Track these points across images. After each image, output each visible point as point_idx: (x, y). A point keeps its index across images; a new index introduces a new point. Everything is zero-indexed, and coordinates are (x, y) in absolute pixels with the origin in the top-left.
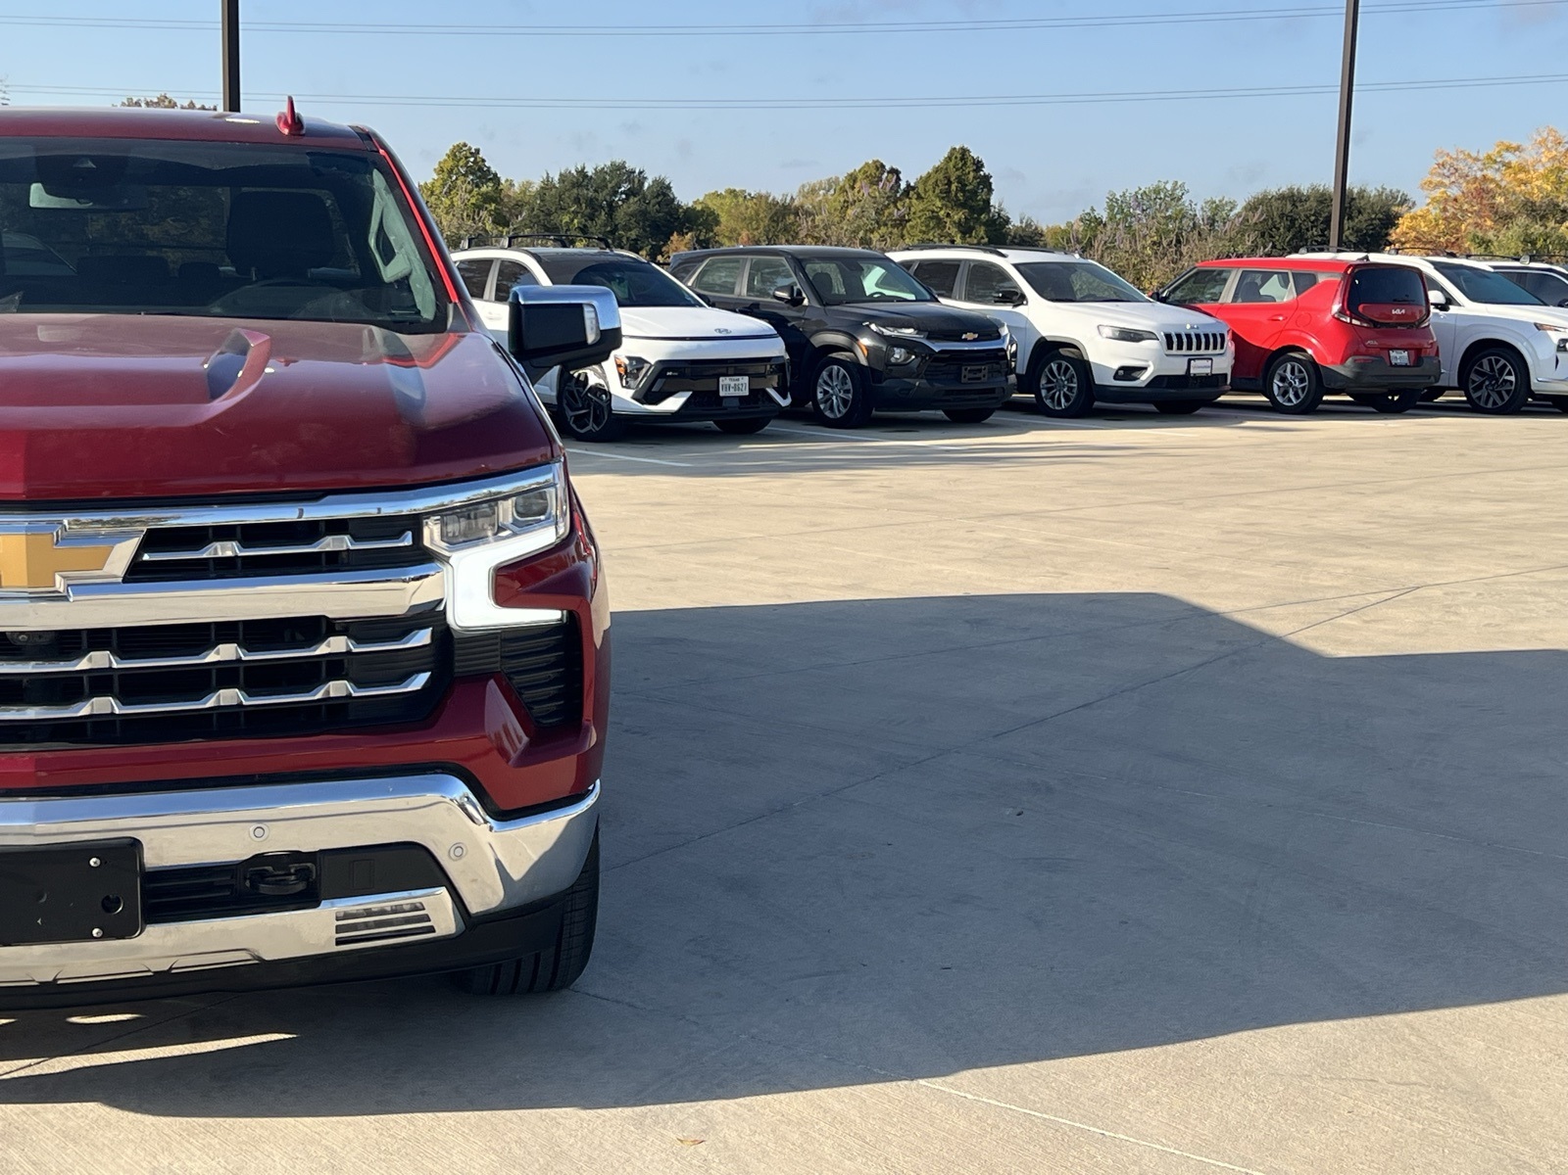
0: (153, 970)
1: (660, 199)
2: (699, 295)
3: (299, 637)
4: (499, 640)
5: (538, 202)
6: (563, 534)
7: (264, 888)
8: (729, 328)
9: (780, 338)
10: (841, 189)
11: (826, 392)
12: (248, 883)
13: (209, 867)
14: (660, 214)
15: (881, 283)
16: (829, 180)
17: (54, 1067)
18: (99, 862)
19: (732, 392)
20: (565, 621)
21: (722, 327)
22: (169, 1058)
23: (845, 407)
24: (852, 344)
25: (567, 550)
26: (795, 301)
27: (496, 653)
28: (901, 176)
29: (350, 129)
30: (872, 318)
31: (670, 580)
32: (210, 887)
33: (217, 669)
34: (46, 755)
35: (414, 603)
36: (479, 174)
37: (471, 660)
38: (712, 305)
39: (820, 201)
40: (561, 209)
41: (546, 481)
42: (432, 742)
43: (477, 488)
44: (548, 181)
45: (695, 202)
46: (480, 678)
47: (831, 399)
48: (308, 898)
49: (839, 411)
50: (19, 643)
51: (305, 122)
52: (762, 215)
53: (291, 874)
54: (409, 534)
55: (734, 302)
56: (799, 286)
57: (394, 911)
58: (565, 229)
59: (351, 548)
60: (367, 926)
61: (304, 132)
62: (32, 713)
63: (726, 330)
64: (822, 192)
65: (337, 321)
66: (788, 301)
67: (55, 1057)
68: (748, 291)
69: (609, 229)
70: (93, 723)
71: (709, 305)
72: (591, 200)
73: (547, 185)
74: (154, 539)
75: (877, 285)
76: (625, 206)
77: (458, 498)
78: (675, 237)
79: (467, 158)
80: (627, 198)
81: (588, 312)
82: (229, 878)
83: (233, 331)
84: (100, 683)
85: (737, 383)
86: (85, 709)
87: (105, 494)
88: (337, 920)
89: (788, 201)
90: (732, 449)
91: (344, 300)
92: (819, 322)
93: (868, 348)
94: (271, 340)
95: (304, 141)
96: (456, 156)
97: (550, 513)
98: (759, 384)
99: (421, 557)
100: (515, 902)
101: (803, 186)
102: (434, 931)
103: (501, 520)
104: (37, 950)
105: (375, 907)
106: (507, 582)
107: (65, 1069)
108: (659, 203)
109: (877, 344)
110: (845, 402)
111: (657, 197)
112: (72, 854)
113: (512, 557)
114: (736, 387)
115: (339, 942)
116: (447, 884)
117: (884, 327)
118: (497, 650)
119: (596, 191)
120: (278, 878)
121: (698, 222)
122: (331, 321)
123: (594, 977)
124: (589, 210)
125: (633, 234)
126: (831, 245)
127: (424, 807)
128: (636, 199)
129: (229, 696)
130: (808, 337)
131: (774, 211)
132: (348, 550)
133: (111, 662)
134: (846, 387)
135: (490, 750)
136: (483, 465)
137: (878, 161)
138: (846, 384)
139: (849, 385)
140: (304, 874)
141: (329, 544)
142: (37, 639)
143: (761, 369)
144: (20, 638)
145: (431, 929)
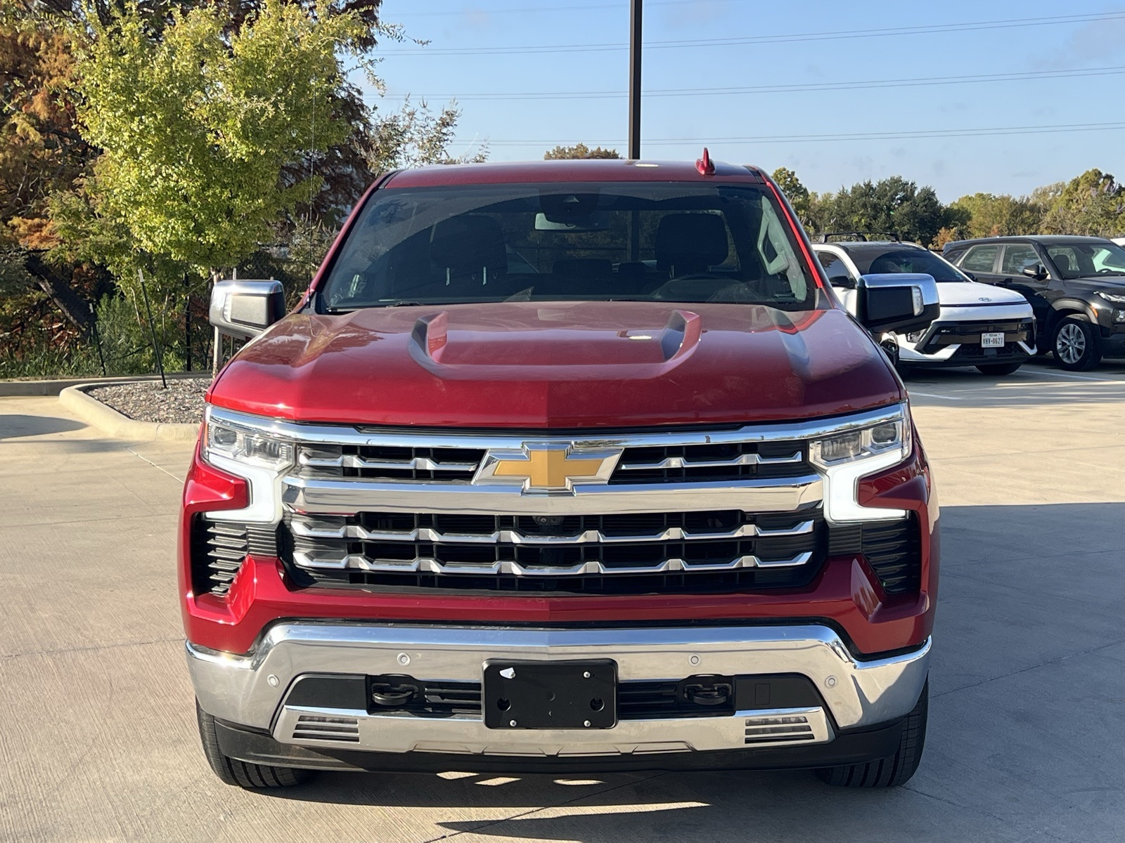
0: (622, 752)
1: (926, 202)
2: (965, 273)
3: (719, 524)
4: (860, 531)
5: (836, 208)
6: (907, 454)
7: (697, 699)
8: (990, 297)
9: (1029, 304)
10: (1066, 191)
11: (1064, 344)
12: (686, 696)
13: (659, 683)
14: (927, 214)
15: (1107, 262)
16: (1057, 185)
17: (548, 814)
18: (589, 675)
19: (992, 345)
20: (908, 518)
21: (984, 296)
22: (623, 813)
23: (1079, 355)
24: (1085, 308)
25: (910, 466)
26: (1041, 276)
27: (858, 540)
28: (1114, 180)
29: (746, 169)
30: (1102, 289)
31: (951, 485)
32: (660, 697)
33: (667, 545)
34: (555, 599)
35: (802, 502)
36: (794, 189)
37: (841, 544)
38: (975, 280)
39: (1050, 200)
40: (852, 212)
41: (893, 417)
42: (808, 602)
43: (842, 423)
44: (843, 192)
45: (952, 205)
46: (847, 558)
47: (1067, 349)
48: (727, 709)
49: (1074, 358)
50: (541, 524)
51: (715, 165)
52: (1004, 212)
53: (715, 691)
54: (800, 454)
55: (992, 277)
56: (1043, 265)
57: (784, 722)
58: (855, 226)
59: (760, 463)
60: (764, 731)
61: (714, 172)
62: (548, 571)
63: (987, 299)
64: (1051, 194)
65: (739, 303)
66: (1035, 277)
67: (549, 807)
68: (1003, 270)
69: (887, 225)
70: (586, 579)
71: (974, 281)
72: (875, 205)
73: (843, 195)
74: (630, 455)
75: (1104, 263)
76: (900, 209)
77: (829, 429)
78: (943, 230)
79: (785, 178)
80: (902, 203)
81: (915, 292)
82: (673, 691)
83: (674, 312)
84: (591, 552)
85: (995, 337)
86: (580, 570)
87: (579, 425)
88: (747, 725)
89: (1024, 201)
90: (991, 387)
91: (743, 289)
92: (1060, 292)
93: (1097, 310)
94: (700, 317)
95: (714, 178)
96: (777, 177)
97: (898, 440)
98: (1012, 339)
99: (807, 470)
100: (870, 722)
101: (1037, 190)
102: (813, 738)
103: (863, 444)
104: (548, 733)
105: (771, 718)
106: (868, 488)
107: (556, 816)
108: (926, 206)
109: (1105, 308)
110: (1079, 351)
111: (924, 201)
112: (571, 669)
113: (872, 470)
114: (995, 341)
115: (747, 741)
116: (824, 705)
117: (1111, 295)
118: (859, 537)
119: (879, 198)
120: (706, 693)
121: (955, 218)
122: (734, 303)
123: (921, 779)
124: (873, 213)
125: (906, 229)
126: (1066, 234)
127: (808, 648)
128: (908, 203)
129: (675, 564)
130: (1050, 302)
131: (1014, 208)
132: (757, 464)
133: (599, 538)
134: (1080, 340)
135: (854, 608)
136: (846, 404)
137: (1096, 170)
138: (1080, 337)
139: (1083, 339)
140: (723, 691)
141: (744, 460)
142: (552, 521)
143: (1014, 327)
144: (542, 520)
145: (812, 737)
